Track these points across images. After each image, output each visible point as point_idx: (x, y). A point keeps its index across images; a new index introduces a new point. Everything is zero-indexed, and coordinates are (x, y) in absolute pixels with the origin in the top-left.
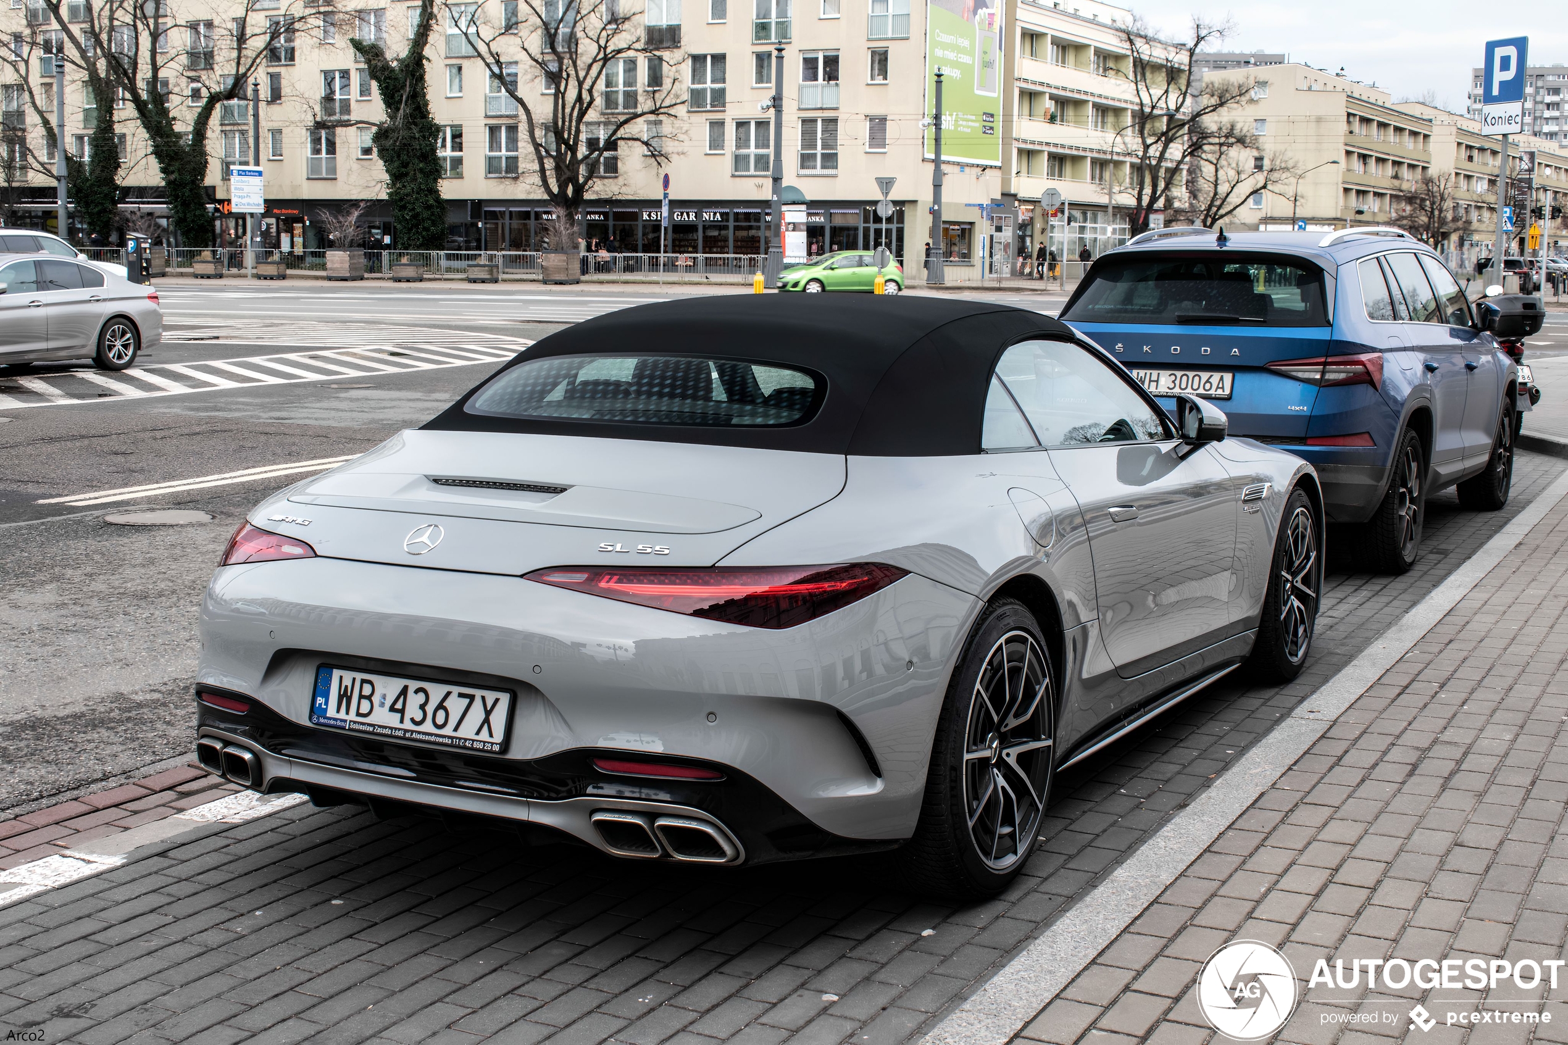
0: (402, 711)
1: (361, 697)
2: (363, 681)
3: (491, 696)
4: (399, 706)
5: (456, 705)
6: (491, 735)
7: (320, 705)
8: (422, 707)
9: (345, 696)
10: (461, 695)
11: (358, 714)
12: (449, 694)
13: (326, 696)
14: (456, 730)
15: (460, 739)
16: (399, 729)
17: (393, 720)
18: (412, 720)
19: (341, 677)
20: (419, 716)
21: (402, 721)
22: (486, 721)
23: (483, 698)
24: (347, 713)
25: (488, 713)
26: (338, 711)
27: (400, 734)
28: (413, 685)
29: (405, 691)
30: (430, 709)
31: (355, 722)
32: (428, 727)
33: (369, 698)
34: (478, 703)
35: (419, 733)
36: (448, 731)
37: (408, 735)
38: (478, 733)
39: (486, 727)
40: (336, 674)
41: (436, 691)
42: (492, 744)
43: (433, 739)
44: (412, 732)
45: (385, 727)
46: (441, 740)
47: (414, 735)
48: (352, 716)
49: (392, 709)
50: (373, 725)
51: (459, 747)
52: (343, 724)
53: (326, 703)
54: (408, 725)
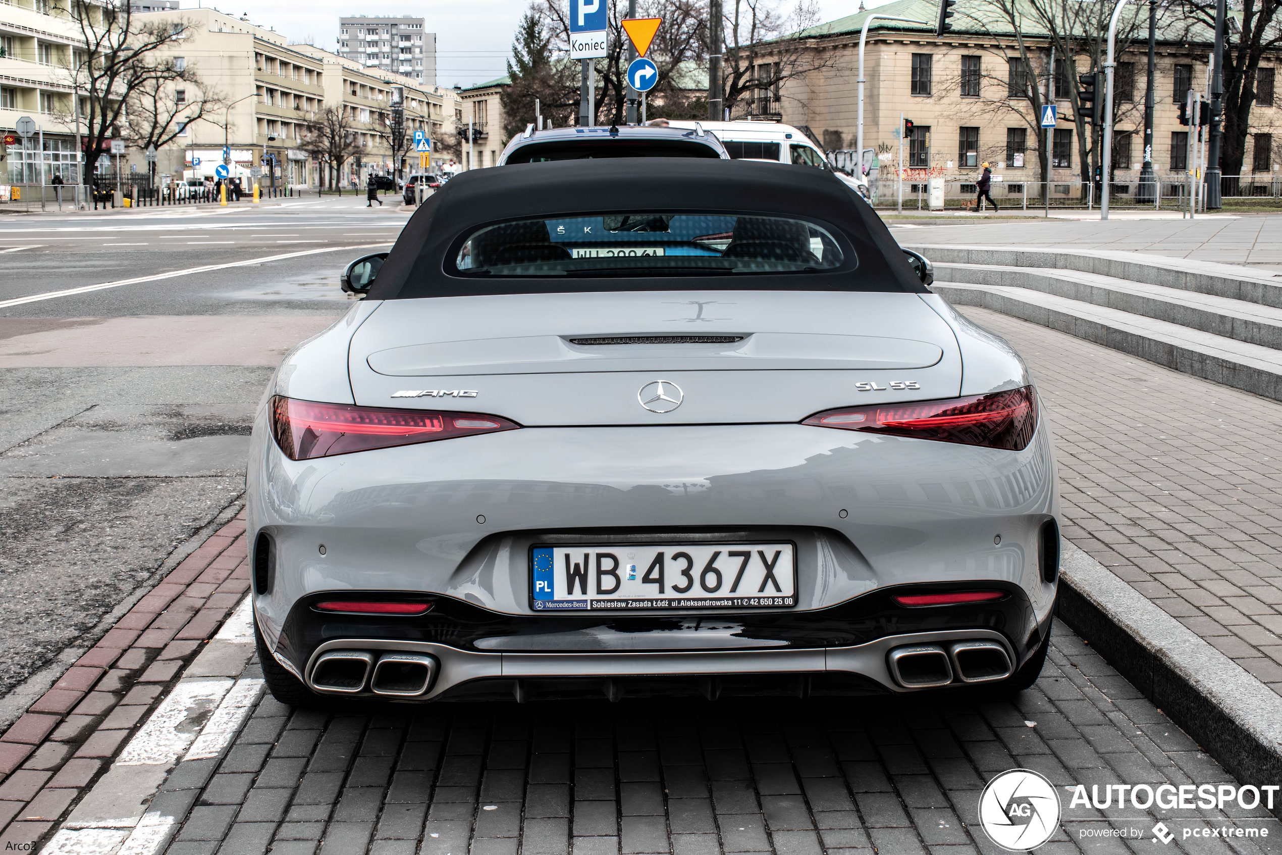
0: (660, 581)
1: (600, 572)
2: (599, 556)
3: (769, 551)
4: (655, 575)
5: (728, 566)
6: (778, 589)
7: (542, 589)
8: (686, 573)
9: (576, 575)
10: (732, 554)
11: (600, 591)
12: (716, 555)
13: (549, 578)
14: (734, 590)
15: (742, 599)
16: (662, 600)
17: (651, 590)
18: (676, 588)
19: (567, 557)
20: (683, 582)
21: (662, 591)
22: (770, 575)
23: (761, 554)
24: (584, 592)
25: (770, 568)
26: (570, 592)
27: (665, 604)
28: (669, 551)
29: (659, 559)
30: (696, 573)
31: (598, 601)
32: (697, 591)
33: (613, 572)
34: (755, 560)
35: (689, 600)
36: (724, 592)
37: (674, 604)
38: (762, 589)
39: (770, 582)
40: (559, 554)
41: (701, 555)
42: (783, 598)
43: (708, 603)
44: (679, 600)
45: (643, 600)
46: (718, 603)
47: (682, 603)
48: (592, 594)
49: (646, 579)
50: (626, 601)
51: (742, 607)
52: (581, 605)
53: (551, 585)
54: (670, 594)
